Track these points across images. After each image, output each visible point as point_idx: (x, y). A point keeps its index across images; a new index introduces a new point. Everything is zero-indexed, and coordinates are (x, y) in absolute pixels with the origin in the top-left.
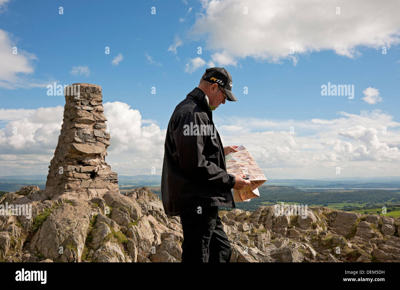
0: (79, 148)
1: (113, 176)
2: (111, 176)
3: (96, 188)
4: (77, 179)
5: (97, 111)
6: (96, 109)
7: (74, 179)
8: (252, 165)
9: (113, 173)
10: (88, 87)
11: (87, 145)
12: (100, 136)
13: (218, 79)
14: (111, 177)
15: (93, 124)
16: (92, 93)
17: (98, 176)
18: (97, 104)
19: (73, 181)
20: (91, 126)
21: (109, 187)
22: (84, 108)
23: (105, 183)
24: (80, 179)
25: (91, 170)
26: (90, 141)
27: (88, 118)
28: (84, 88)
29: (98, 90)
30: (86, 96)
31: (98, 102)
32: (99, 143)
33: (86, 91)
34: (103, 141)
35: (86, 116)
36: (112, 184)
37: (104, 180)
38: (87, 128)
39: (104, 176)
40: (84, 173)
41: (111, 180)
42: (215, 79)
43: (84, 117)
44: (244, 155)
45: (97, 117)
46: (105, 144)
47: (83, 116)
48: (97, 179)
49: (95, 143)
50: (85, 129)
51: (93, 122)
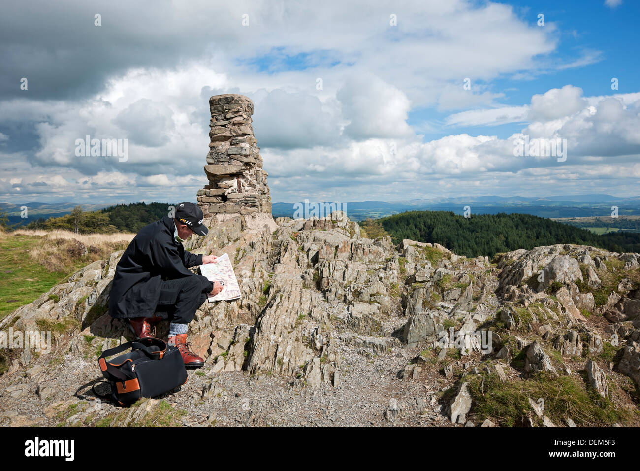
0: (210, 170)
1: (250, 199)
2: (247, 198)
3: (226, 212)
4: (206, 204)
5: (234, 124)
6: (232, 122)
7: (203, 204)
8: (231, 278)
9: (250, 195)
10: (220, 99)
11: (220, 165)
12: (235, 153)
13: (187, 220)
14: (247, 200)
15: (230, 140)
16: (226, 104)
17: (229, 199)
18: (233, 116)
19: (202, 205)
20: (228, 143)
21: (243, 212)
22: (218, 123)
23: (237, 207)
24: (209, 203)
25: (220, 193)
26: (223, 160)
27: (223, 134)
28: (217, 100)
29: (233, 99)
30: (220, 109)
31: (235, 113)
32: (233, 161)
33: (219, 104)
34: (239, 159)
35: (220, 132)
36: (248, 208)
37: (236, 204)
38: (222, 146)
39: (236, 199)
40: (214, 196)
41: (246, 204)
42: (184, 221)
43: (218, 135)
44: (227, 268)
45: (234, 131)
46: (241, 162)
47: (216, 133)
48: (227, 203)
49: (229, 162)
50: (220, 148)
51: (229, 138)
